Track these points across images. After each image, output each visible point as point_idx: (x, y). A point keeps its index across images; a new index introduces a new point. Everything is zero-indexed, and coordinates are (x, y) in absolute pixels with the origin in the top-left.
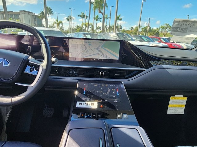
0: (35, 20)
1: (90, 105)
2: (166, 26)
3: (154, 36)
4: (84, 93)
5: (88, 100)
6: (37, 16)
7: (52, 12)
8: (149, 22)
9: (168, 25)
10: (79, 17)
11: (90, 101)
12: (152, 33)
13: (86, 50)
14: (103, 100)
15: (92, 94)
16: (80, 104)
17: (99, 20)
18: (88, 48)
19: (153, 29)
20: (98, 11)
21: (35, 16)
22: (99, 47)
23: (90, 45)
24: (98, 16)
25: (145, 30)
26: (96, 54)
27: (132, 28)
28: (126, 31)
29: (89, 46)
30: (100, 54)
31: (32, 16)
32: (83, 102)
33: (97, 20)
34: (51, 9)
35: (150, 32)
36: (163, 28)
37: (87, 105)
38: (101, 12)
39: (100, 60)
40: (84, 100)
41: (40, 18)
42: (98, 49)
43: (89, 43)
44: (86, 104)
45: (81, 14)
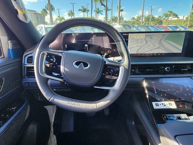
0: (37, 18)
1: (168, 105)
2: (169, 13)
3: (157, 25)
4: (156, 93)
5: (163, 100)
6: (39, 14)
7: (54, 8)
8: (152, 11)
9: (172, 12)
10: (80, 11)
11: (165, 100)
12: (155, 22)
13: (147, 45)
14: (180, 99)
15: (164, 93)
16: (157, 105)
17: (100, 13)
18: (149, 43)
19: (155, 18)
20: (100, 3)
21: (37, 14)
22: (161, 40)
23: (151, 38)
24: (98, 9)
25: (148, 19)
26: (157, 48)
27: (134, 18)
28: (128, 22)
29: (150, 40)
30: (162, 48)
31: (34, 14)
32: (159, 103)
33: (98, 13)
34: (53, 6)
35: (152, 21)
36: (167, 16)
37: (165, 105)
38: (102, 5)
39: (161, 54)
40: (159, 100)
41: (43, 15)
42: (160, 43)
43: (150, 37)
44: (162, 104)
45: (81, 8)
